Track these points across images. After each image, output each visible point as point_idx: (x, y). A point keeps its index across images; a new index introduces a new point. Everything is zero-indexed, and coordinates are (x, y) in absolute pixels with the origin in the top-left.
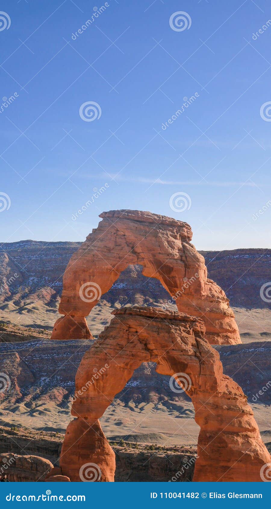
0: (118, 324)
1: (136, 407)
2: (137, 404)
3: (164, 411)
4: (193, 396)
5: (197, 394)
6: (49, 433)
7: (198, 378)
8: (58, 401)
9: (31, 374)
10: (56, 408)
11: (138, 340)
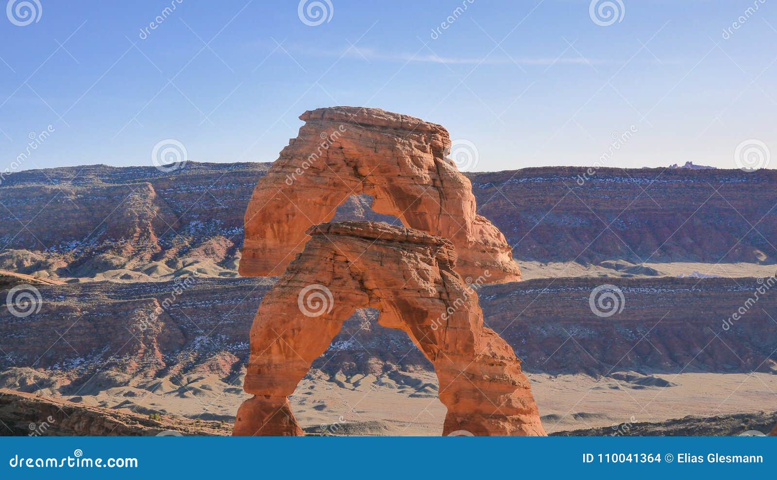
0: (316, 249)
1: (348, 381)
2: (349, 377)
3: (391, 387)
4: (436, 361)
5: (442, 357)
6: (210, 423)
7: (444, 333)
8: (223, 373)
9: (179, 331)
10: (221, 385)
11: (349, 274)
